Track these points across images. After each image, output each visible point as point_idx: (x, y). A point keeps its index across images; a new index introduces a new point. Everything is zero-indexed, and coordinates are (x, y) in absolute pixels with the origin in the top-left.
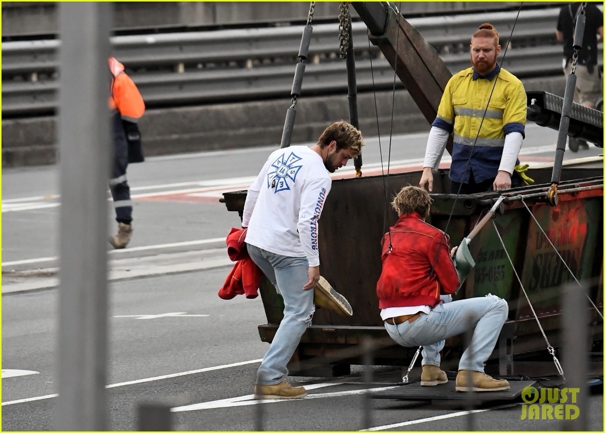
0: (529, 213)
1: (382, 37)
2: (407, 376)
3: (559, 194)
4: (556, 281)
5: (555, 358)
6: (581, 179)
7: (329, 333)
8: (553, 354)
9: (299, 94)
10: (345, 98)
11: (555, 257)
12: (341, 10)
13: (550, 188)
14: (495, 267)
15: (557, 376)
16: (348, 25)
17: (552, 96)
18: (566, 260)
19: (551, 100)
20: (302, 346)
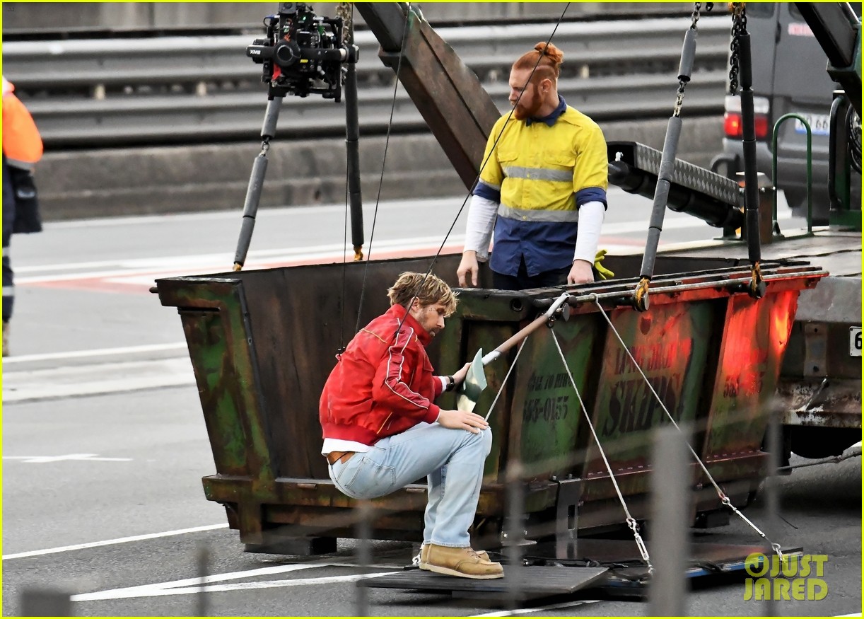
1: (398, 55)
3: (650, 294)
4: (644, 422)
5: (637, 535)
6: (684, 273)
7: (304, 489)
8: (634, 529)
9: (274, 135)
10: (342, 143)
11: (643, 387)
13: (638, 284)
14: (554, 399)
15: (639, 561)
16: (348, 36)
17: (646, 148)
18: (659, 392)
19: (645, 154)
20: (265, 508)
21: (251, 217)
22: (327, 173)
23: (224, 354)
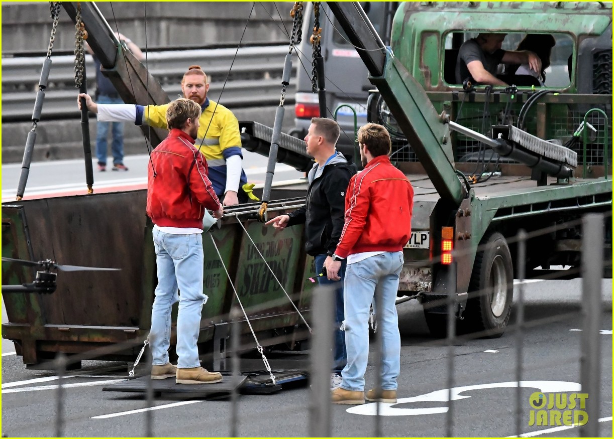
0: (242, 228)
1: (112, 70)
2: (133, 370)
3: (268, 212)
4: (264, 288)
5: (263, 356)
6: (287, 199)
7: (63, 331)
8: (262, 352)
9: (39, 118)
10: (80, 121)
11: (264, 266)
12: (77, 46)
13: (261, 206)
14: (212, 276)
15: (265, 371)
16: (82, 59)
17: (260, 125)
18: (273, 269)
19: (260, 129)
20: (39, 343)
21: (26, 168)
22: (54, 141)
23: (12, 251)
